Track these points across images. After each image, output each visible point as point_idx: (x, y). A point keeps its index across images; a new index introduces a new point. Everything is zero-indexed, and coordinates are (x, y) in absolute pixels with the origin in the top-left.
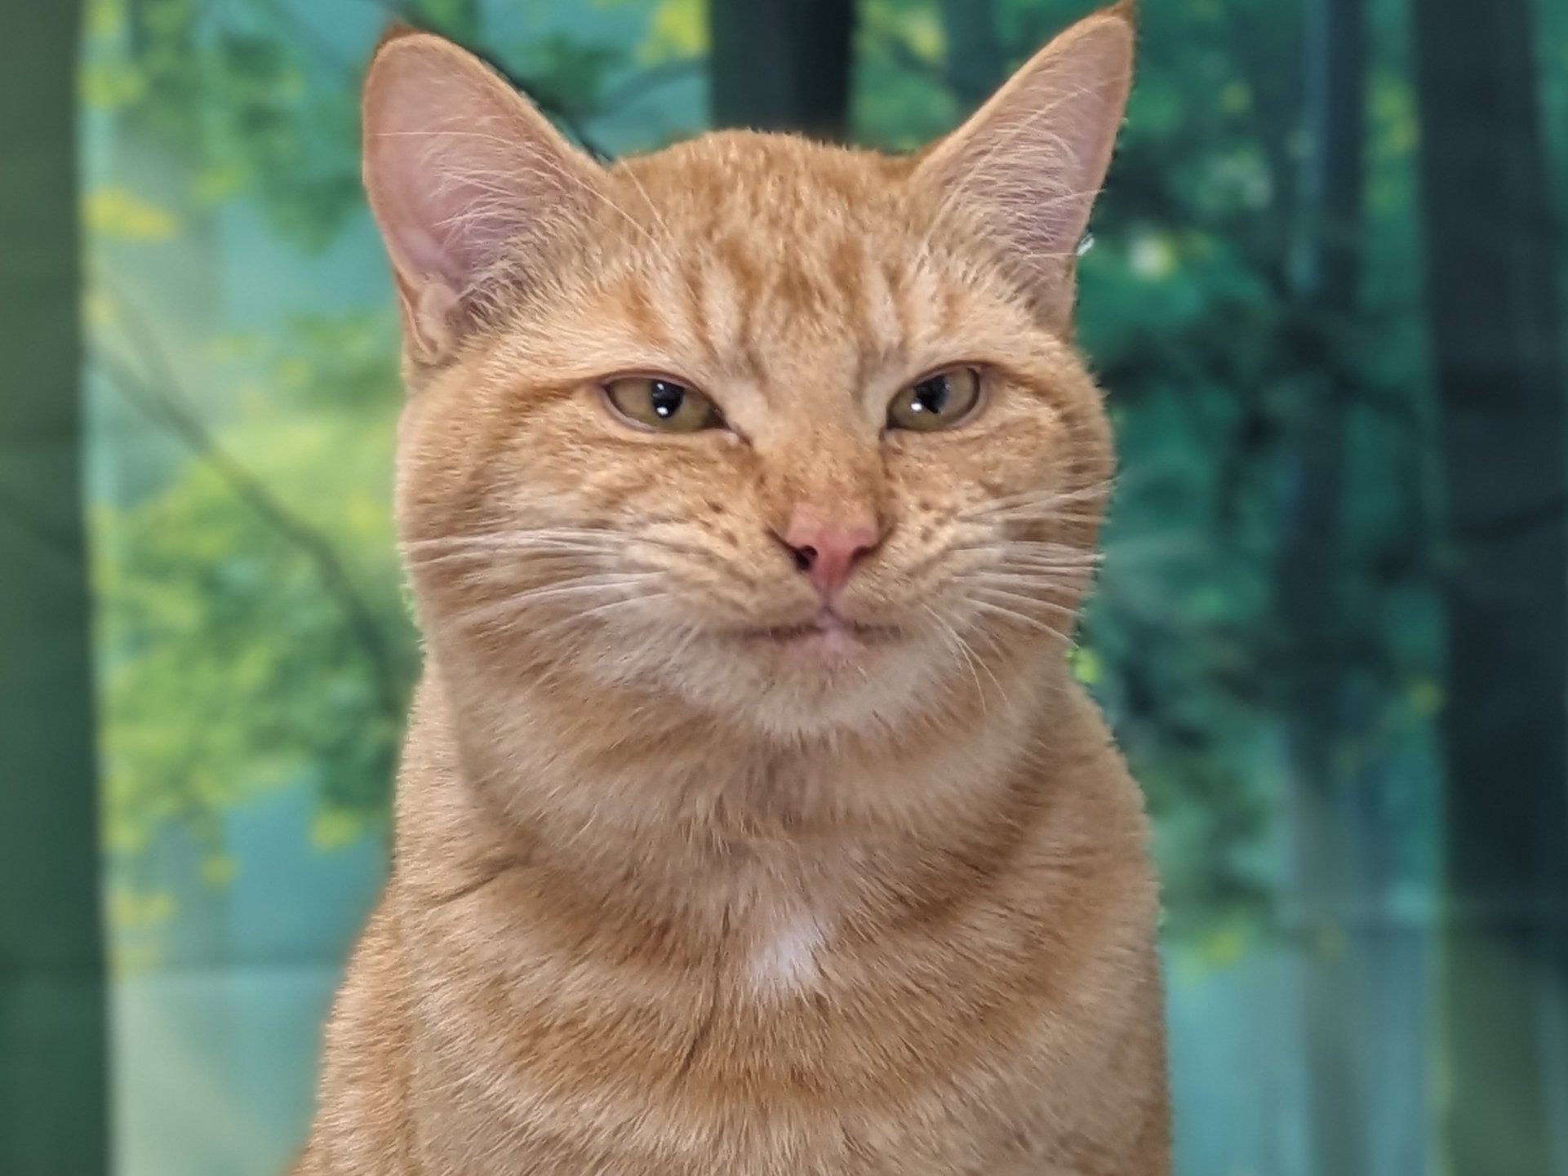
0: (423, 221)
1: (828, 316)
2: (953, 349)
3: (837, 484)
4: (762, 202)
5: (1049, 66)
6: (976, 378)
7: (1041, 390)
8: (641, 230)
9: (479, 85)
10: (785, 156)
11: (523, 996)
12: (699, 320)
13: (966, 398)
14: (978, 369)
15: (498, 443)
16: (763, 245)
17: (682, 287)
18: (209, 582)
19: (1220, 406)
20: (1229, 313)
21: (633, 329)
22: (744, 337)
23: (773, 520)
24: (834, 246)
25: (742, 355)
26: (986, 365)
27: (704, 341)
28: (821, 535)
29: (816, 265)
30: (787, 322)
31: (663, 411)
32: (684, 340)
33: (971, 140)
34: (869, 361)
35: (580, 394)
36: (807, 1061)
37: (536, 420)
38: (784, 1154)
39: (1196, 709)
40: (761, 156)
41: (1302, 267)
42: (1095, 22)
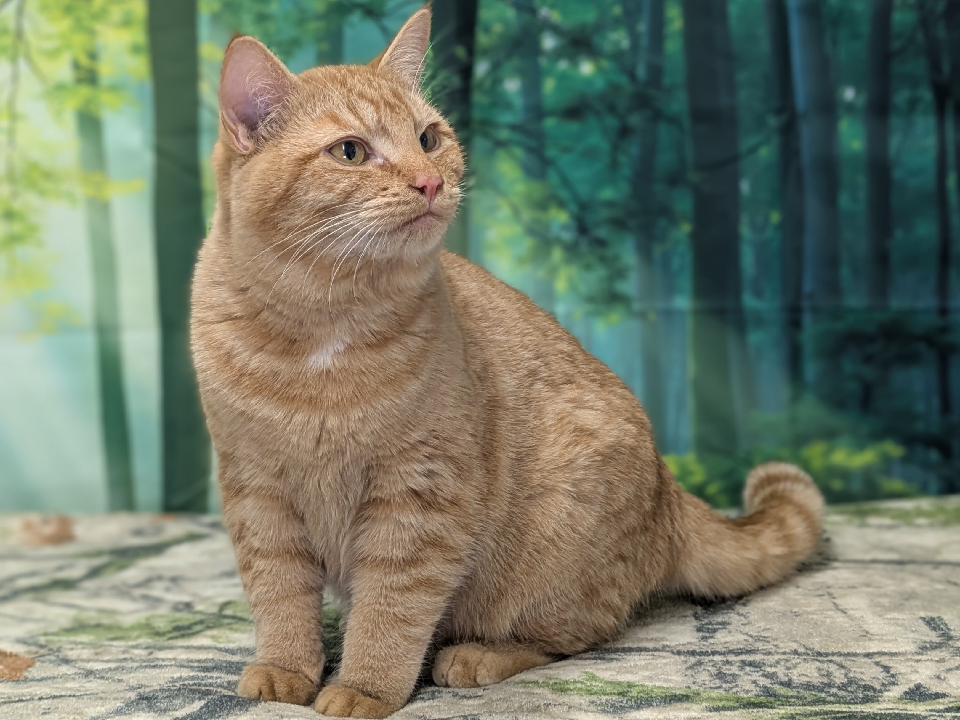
11: (238, 362)
12: (360, 119)
15: (296, 178)
17: (348, 110)
19: (612, 122)
20: (615, 88)
21: (337, 126)
22: (380, 121)
25: (379, 127)
27: (364, 125)
28: (428, 180)
32: (358, 125)
34: (416, 125)
35: (321, 155)
37: (310, 167)
39: (602, 232)
41: (641, 72)
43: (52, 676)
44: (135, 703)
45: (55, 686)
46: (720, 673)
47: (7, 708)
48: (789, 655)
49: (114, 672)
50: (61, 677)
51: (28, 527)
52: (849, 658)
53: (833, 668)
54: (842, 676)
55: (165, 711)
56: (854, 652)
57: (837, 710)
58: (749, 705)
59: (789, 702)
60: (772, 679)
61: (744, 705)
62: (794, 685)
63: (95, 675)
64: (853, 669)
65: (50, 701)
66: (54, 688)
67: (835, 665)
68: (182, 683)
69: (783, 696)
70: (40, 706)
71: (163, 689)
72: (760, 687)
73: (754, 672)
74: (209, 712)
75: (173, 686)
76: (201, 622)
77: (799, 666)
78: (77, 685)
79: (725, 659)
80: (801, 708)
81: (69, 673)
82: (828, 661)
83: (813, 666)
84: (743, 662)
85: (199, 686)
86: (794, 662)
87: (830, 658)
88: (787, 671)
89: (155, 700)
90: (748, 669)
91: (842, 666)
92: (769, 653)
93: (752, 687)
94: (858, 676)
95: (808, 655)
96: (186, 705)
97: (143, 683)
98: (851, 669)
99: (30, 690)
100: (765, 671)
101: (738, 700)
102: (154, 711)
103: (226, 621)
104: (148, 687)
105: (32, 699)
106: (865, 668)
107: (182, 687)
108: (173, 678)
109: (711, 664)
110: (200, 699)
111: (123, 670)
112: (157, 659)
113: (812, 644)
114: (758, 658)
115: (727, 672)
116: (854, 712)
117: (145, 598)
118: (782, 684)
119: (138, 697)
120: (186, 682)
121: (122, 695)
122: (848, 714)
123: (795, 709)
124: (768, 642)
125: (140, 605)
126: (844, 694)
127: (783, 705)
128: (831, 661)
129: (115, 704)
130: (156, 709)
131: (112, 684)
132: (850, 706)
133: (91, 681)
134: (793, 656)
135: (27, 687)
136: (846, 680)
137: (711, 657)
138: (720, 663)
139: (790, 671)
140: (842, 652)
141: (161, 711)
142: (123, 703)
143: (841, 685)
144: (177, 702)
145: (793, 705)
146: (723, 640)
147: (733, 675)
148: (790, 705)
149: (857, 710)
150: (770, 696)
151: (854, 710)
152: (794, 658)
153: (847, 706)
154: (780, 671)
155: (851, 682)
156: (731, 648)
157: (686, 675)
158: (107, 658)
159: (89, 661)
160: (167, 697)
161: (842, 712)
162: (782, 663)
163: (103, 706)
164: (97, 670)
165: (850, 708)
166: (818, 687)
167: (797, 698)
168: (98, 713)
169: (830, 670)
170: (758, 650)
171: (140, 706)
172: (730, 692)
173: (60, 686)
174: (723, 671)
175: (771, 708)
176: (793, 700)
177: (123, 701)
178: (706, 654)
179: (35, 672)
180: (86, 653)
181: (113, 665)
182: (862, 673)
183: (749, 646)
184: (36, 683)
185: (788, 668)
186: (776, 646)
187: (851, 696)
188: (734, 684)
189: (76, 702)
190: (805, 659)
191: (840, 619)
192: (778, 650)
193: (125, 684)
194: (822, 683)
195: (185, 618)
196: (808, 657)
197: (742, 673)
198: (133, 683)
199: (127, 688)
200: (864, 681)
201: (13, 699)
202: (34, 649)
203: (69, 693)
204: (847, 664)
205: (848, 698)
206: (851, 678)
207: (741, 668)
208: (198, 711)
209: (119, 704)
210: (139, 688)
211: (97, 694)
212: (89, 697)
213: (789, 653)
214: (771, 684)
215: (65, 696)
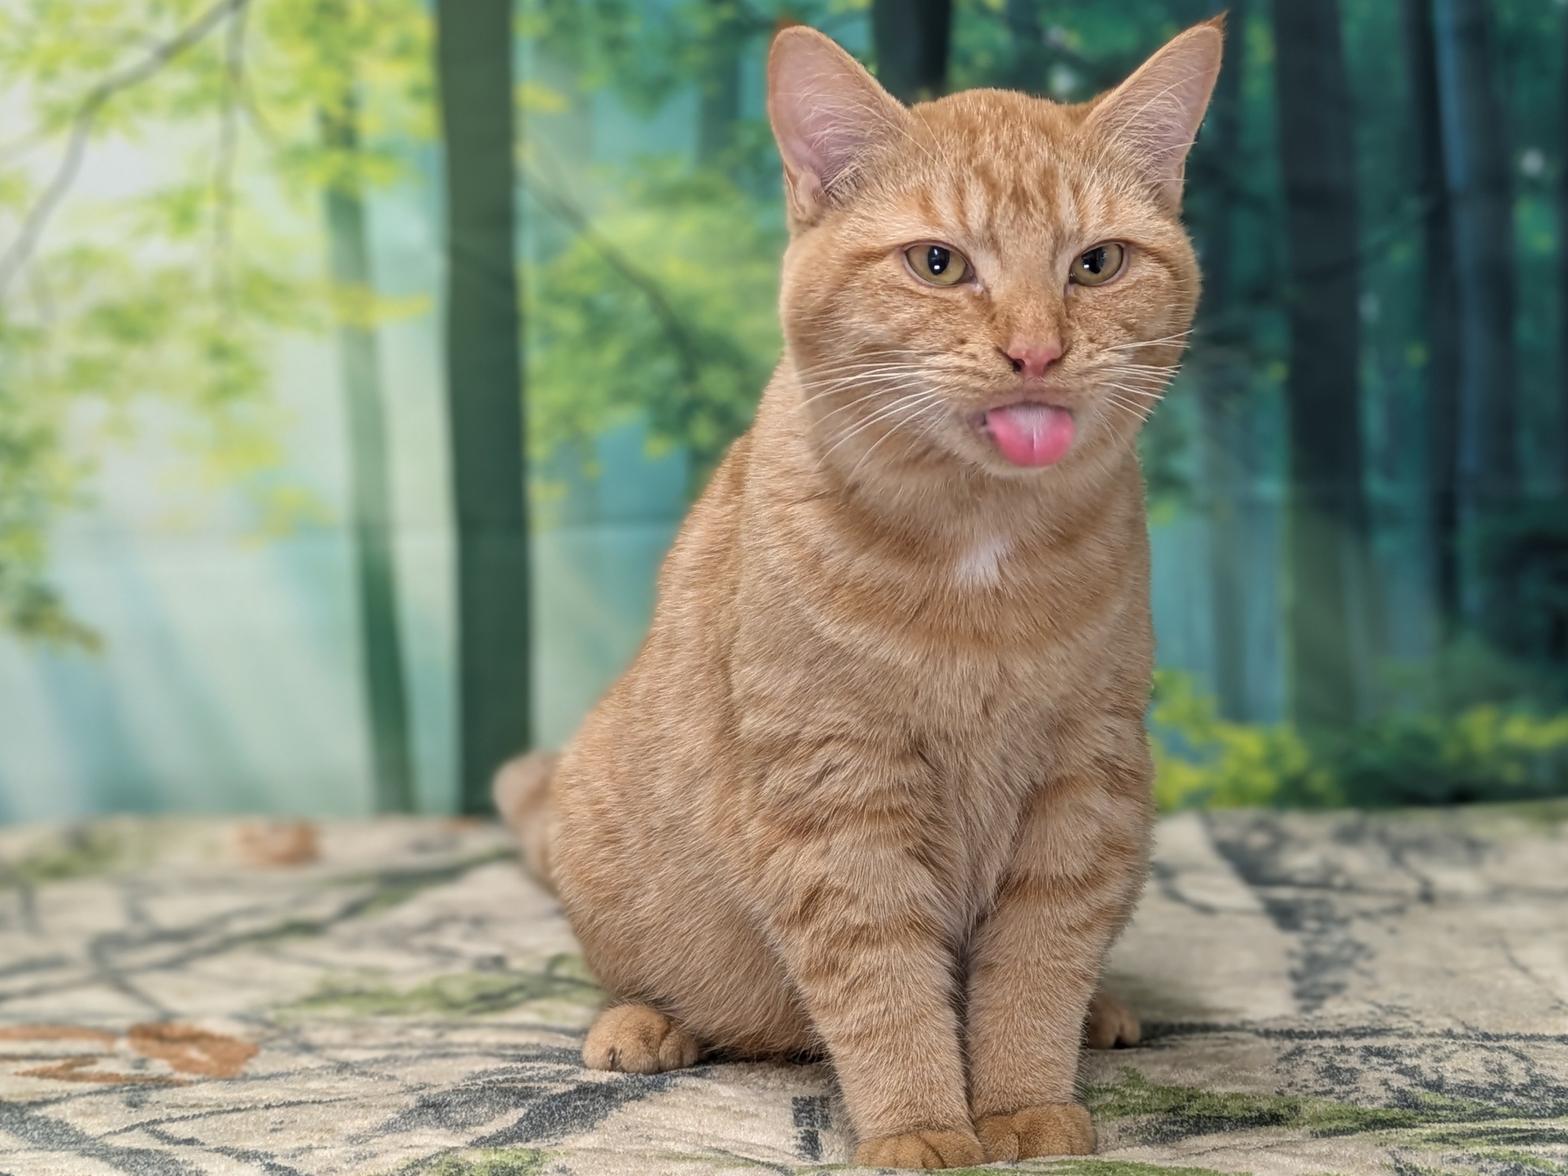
0: (801, 133)
1: (1036, 215)
2: (1109, 232)
3: (1038, 321)
4: (1001, 142)
5: (1169, 54)
6: (1122, 250)
7: (1160, 258)
8: (930, 156)
9: (834, 56)
10: (1014, 109)
12: (962, 212)
13: (1115, 263)
14: (1123, 245)
15: (842, 284)
16: (1002, 169)
17: (953, 192)
18: (587, 306)
21: (924, 217)
22: (989, 225)
23: (999, 340)
24: (1042, 170)
25: (987, 235)
26: (1128, 243)
27: (964, 224)
28: (1028, 353)
29: (1031, 183)
30: (1015, 218)
31: (937, 267)
32: (953, 225)
33: (1123, 96)
34: (1059, 239)
35: (891, 257)
36: (985, 627)
37: (864, 272)
38: (962, 674)
40: (1000, 110)
42: (1199, 29)
43: (285, 1071)
44: (415, 1114)
45: (290, 1086)
46: (1331, 1067)
47: (216, 1121)
48: (1439, 1039)
49: (382, 1065)
50: (300, 1073)
51: (249, 840)
52: (1532, 1043)
53: (1508, 1059)
54: (1523, 1073)
55: (463, 1125)
56: (1541, 1033)
57: (1513, 1127)
58: (1376, 1123)
59: (1438, 1116)
60: (1412, 1076)
61: (1366, 1126)
62: (1447, 1088)
63: (352, 1070)
64: (1539, 1062)
65: (283, 1111)
66: (288, 1089)
67: (1511, 1055)
68: (487, 1079)
69: (1429, 1107)
70: (267, 1119)
71: (458, 1090)
72: (1393, 1091)
73: (1385, 1065)
74: (532, 1129)
75: (472, 1084)
76: (520, 988)
77: (1455, 1055)
78: (325, 1085)
79: (1339, 1045)
80: (1457, 1125)
81: (312, 1066)
82: (1499, 1048)
83: (1478, 1057)
84: (1368, 1050)
85: (513, 1082)
86: (1447, 1049)
87: (1503, 1043)
88: (1435, 1065)
89: (447, 1109)
90: (1375, 1060)
91: (1521, 1057)
92: (1408, 1035)
93: (1381, 1091)
94: (1548, 1072)
95: (1470, 1037)
96: (496, 1115)
97: (427, 1081)
98: (1537, 1061)
99: (251, 1093)
100: (1401, 1064)
101: (1358, 1116)
102: (446, 1126)
103: (560, 987)
104: (435, 1086)
105: (255, 1107)
106: (1559, 1060)
107: (487, 1086)
108: (473, 1073)
109: (1317, 1052)
110: (516, 1106)
111: (396, 1061)
112: (451, 1044)
113: (1476, 1020)
114: (1390, 1042)
115: (1342, 1065)
116: (1540, 1130)
117: (432, 950)
118: (1428, 1085)
119: (421, 1103)
120: (493, 1078)
121: (394, 1100)
122: (1530, 1134)
123: (1447, 1127)
124: (1406, 1016)
125: (423, 961)
126: (1525, 1102)
127: (1428, 1122)
128: (1504, 1048)
129: (385, 1115)
130: (449, 1124)
131: (380, 1083)
132: (1533, 1121)
133: (345, 1079)
134: (1445, 1040)
135: (247, 1089)
136: (1528, 1078)
137: (1318, 1042)
138: (1332, 1051)
139: (1441, 1064)
140: (1523, 1035)
141: (457, 1125)
142: (398, 1113)
143: (1520, 1087)
144: (481, 1110)
145: (1444, 1122)
146: (1336, 1012)
147: (1352, 1071)
148: (1440, 1122)
149: (1545, 1127)
150: (1409, 1107)
151: (1540, 1127)
152: (1446, 1043)
153: (1528, 1121)
154: (1425, 1064)
155: (1536, 1082)
156: (1348, 1026)
157: (1278, 1071)
158: (371, 1042)
159: (342, 1047)
160: (465, 1102)
161: (1521, 1131)
162: (1428, 1051)
163: (367, 1118)
164: (356, 1062)
165: (1533, 1124)
166: (1484, 1090)
167: (1451, 1109)
168: (358, 1128)
169: (1504, 1062)
170: (1391, 1030)
171: (423, 1117)
172: (1346, 1100)
173: (298, 1087)
174: (1335, 1063)
175: (1411, 1126)
176: (1444, 1113)
177: (396, 1109)
178: (1309, 1035)
179: (259, 1065)
180: (339, 1035)
181: (380, 1054)
182: (1553, 1068)
183: (1377, 1023)
184: (260, 1082)
185: (1438, 1060)
186: (1418, 1022)
187: (1536, 1105)
188: (1353, 1086)
189: (323, 1112)
190: (1464, 1045)
191: (1519, 981)
192: (1422, 1031)
193: (399, 1083)
194: (1490, 1084)
195: (494, 981)
196: (1469, 1041)
197: (1365, 1067)
198: (412, 1080)
199: (403, 1089)
200: (1556, 1080)
201: (225, 1107)
202: (257, 1029)
203: (312, 1097)
204: (1530, 1052)
205: (1531, 1109)
206: (1537, 1076)
207: (1365, 1060)
208: (515, 1125)
209: (391, 1115)
210: (421, 1089)
211: (356, 1099)
212: (343, 1103)
213: (1439, 1035)
214: (1411, 1085)
215: (306, 1103)
